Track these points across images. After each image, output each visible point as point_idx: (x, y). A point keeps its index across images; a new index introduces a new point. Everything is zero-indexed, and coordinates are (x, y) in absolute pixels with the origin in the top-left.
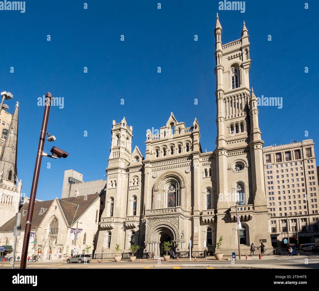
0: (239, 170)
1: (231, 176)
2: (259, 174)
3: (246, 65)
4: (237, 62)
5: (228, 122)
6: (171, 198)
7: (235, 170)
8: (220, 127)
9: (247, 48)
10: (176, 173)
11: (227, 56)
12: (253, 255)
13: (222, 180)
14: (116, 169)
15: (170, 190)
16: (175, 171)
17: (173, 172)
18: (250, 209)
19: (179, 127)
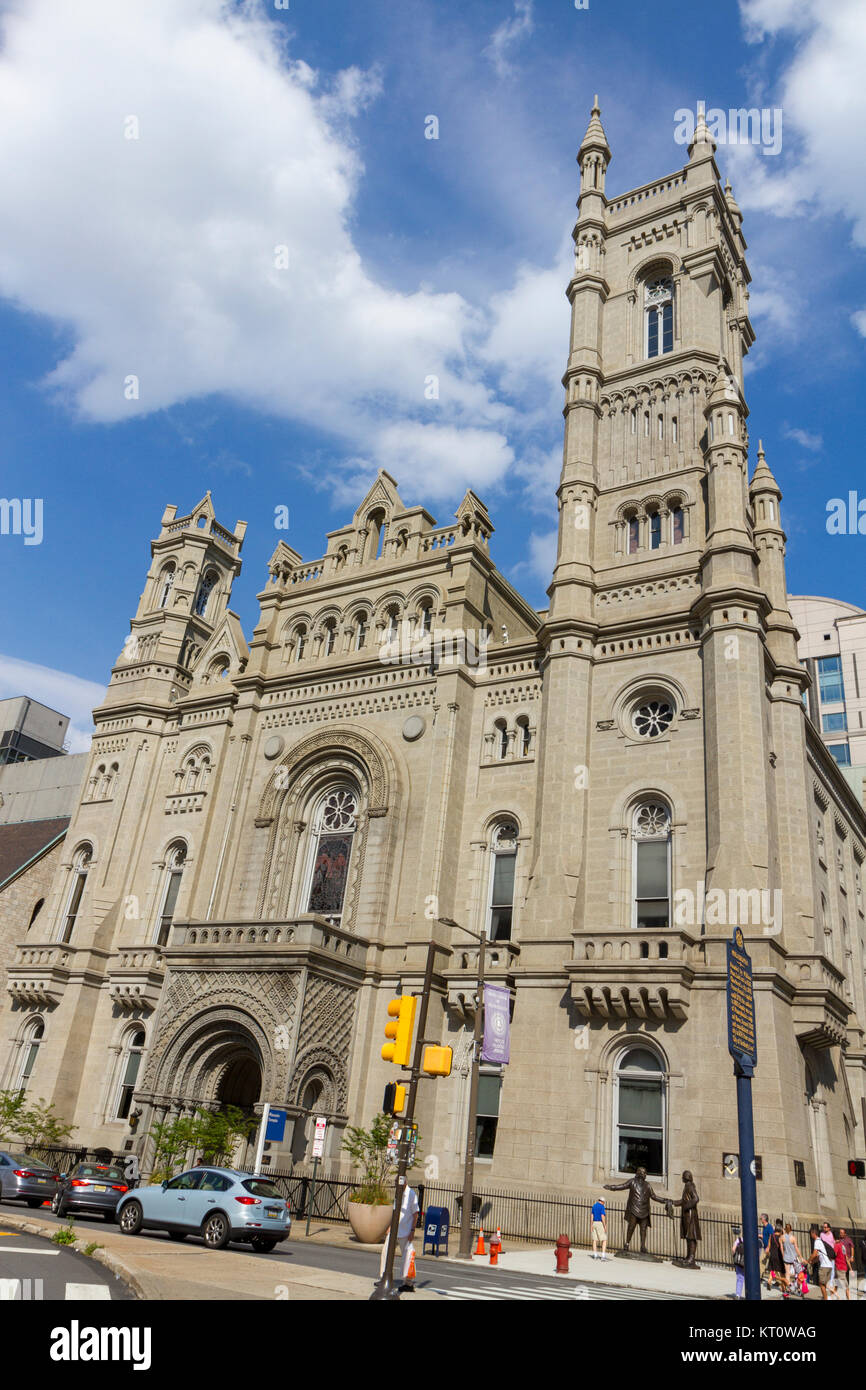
0: (654, 733)
1: (609, 759)
2: (731, 758)
3: (700, 264)
4: (664, 256)
5: (613, 499)
6: (330, 862)
7: (639, 727)
8: (570, 523)
9: (704, 200)
10: (358, 738)
11: (626, 236)
12: (643, 1251)
13: (554, 782)
14: (130, 714)
15: (329, 821)
16: (355, 730)
17: (345, 734)
18: (671, 953)
19: (401, 529)
